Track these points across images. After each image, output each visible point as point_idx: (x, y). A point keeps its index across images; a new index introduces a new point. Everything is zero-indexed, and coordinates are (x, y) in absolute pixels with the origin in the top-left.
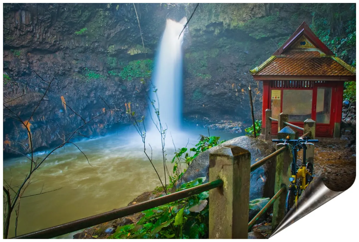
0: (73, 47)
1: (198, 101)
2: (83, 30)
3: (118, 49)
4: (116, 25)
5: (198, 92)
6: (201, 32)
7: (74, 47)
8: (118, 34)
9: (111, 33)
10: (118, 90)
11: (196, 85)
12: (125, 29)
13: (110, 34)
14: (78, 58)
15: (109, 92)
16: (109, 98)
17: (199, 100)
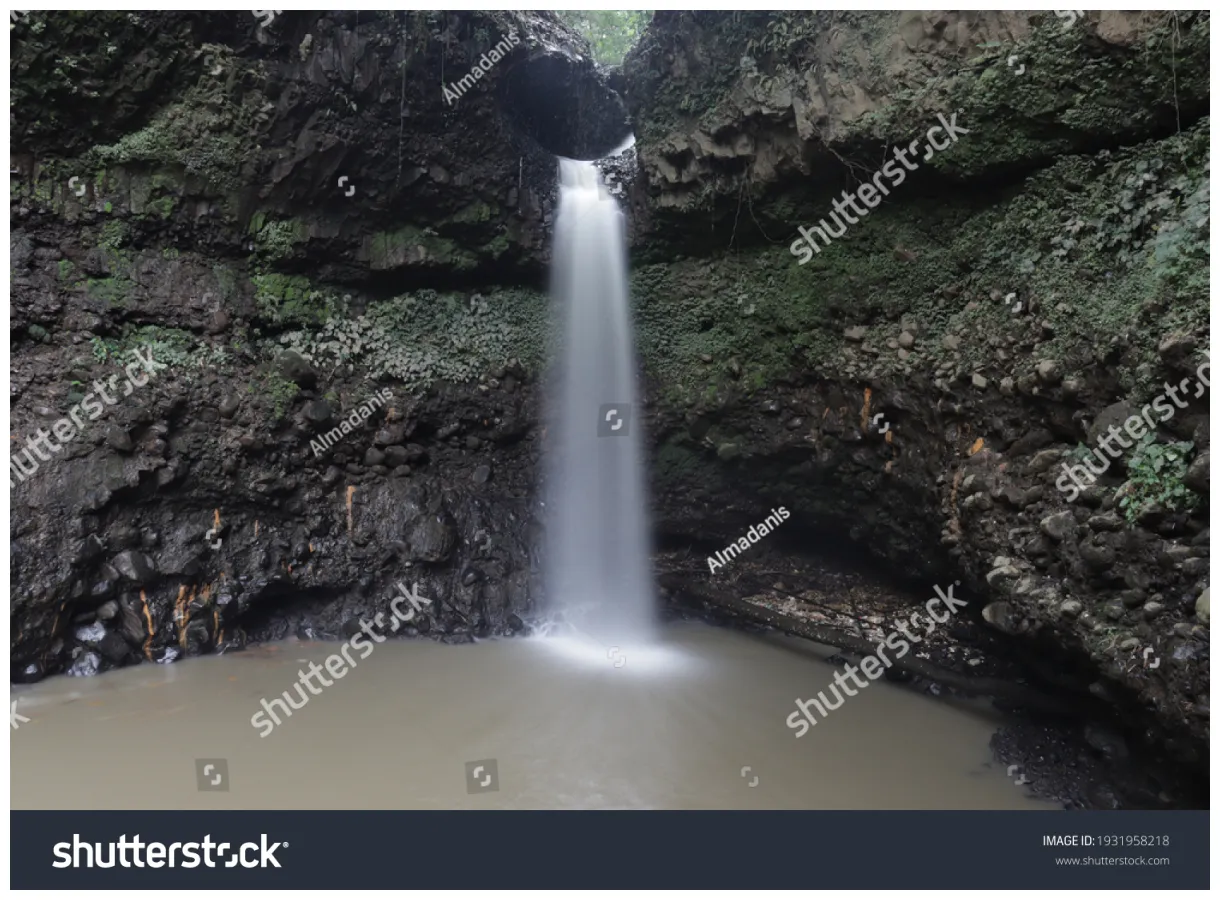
0: (80, 215)
1: (683, 487)
2: (138, 142)
3: (312, 240)
4: (298, 127)
5: (682, 444)
6: (693, 168)
7: (87, 216)
8: (307, 165)
9: (273, 163)
10: (292, 423)
11: (671, 414)
12: (340, 143)
13: (269, 168)
14: (106, 269)
15: (244, 433)
16: (244, 461)
17: (682, 482)
